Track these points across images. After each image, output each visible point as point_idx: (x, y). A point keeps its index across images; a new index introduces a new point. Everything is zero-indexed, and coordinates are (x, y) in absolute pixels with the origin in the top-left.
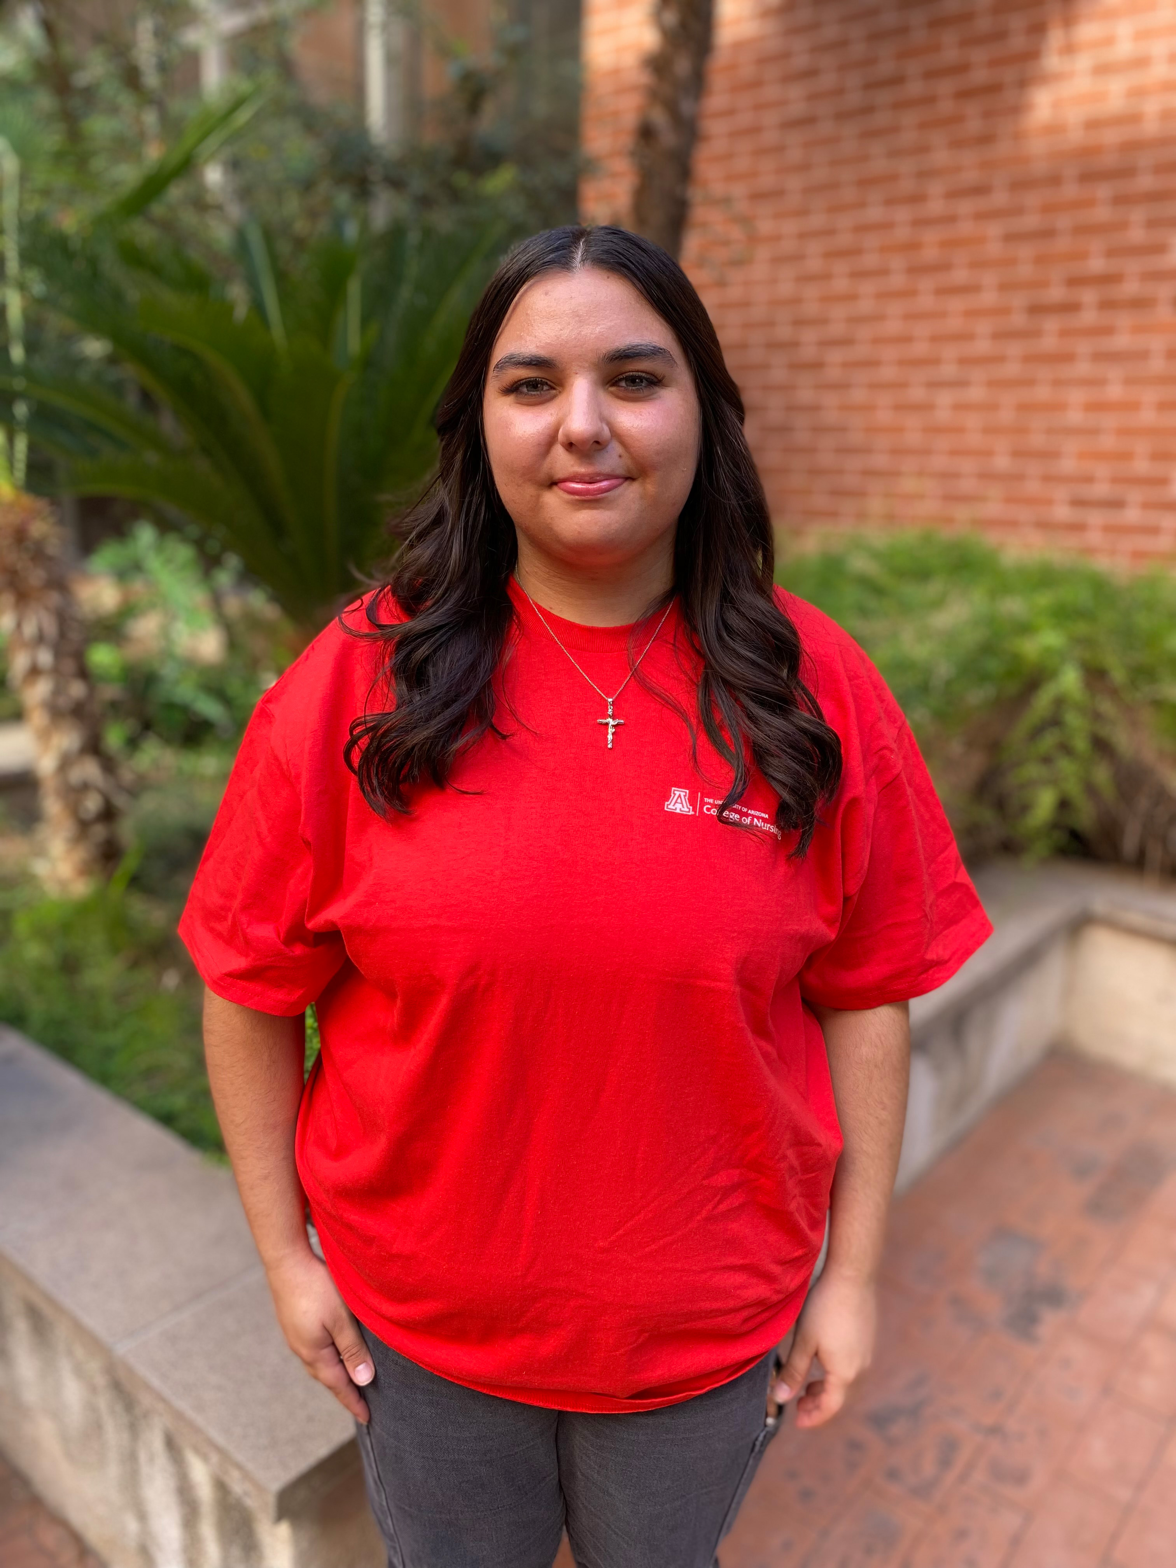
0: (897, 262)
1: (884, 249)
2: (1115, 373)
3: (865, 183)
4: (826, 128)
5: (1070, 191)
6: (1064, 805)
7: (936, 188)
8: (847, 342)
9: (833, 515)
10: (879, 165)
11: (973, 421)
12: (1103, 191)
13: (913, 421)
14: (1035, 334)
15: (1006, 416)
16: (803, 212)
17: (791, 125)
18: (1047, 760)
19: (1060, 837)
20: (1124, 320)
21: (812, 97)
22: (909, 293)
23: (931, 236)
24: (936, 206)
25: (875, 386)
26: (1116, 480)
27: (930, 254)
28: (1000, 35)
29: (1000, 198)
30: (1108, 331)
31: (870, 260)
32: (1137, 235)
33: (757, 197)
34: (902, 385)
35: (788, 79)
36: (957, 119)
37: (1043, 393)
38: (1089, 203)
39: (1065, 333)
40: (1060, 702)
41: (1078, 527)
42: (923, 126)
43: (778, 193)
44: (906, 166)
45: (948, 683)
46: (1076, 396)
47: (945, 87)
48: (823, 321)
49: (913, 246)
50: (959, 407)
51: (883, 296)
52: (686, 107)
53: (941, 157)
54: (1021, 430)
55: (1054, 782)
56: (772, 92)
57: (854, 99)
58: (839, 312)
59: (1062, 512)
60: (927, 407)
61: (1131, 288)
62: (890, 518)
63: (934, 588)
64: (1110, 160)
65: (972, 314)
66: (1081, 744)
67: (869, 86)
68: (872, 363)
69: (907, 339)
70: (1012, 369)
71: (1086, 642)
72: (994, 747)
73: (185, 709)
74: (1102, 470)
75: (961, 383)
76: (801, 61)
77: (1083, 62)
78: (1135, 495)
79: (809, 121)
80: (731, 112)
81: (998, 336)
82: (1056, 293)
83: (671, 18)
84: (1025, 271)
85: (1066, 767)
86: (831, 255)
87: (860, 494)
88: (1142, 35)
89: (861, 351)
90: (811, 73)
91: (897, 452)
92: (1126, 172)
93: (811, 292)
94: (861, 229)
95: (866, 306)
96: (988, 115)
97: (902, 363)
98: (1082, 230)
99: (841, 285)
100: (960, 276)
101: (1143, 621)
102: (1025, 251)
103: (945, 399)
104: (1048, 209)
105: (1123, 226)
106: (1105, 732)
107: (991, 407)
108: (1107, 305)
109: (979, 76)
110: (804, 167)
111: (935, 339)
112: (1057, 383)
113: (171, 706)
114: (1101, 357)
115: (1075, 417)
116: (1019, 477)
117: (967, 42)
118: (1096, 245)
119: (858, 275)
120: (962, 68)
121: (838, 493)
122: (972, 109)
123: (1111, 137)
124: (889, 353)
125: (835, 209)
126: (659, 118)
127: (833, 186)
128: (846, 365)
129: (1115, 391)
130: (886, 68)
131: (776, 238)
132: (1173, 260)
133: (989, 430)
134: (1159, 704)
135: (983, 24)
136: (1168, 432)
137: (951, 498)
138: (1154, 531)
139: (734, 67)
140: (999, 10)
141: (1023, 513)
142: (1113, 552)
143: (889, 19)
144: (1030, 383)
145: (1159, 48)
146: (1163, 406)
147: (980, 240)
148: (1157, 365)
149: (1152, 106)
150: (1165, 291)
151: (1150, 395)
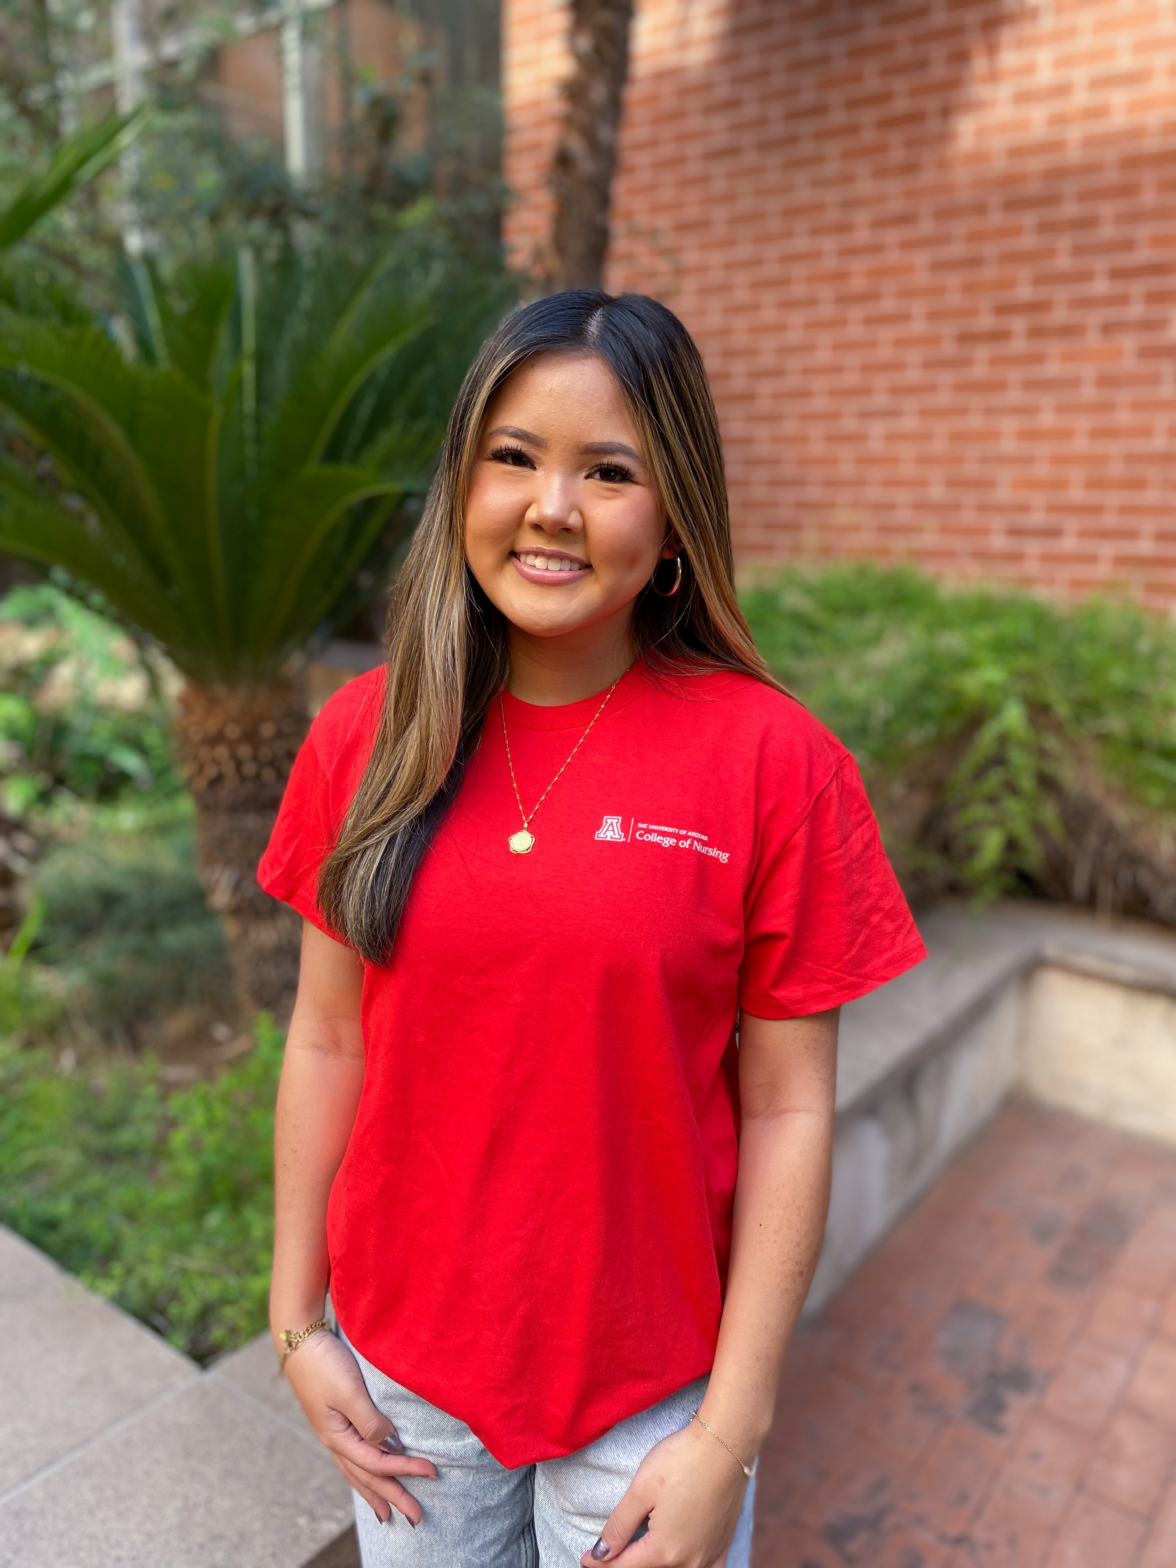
0: (826, 292)
1: (811, 279)
2: (1047, 400)
3: (791, 213)
4: (750, 158)
5: (996, 219)
6: (1012, 845)
7: (862, 217)
8: (777, 373)
9: (768, 548)
10: (804, 195)
11: (906, 450)
12: (1029, 219)
13: (846, 452)
14: (966, 362)
15: (940, 445)
16: (729, 243)
17: (713, 155)
18: (992, 800)
19: (1008, 880)
20: (1054, 347)
21: (735, 128)
22: (838, 323)
23: (858, 266)
24: (862, 236)
25: (807, 417)
26: (1051, 509)
27: (858, 283)
28: (921, 64)
29: (926, 227)
30: (1038, 359)
31: (799, 290)
32: (1064, 262)
33: (683, 227)
34: (835, 416)
35: (710, 110)
36: (881, 149)
37: (975, 422)
38: (1017, 231)
39: (995, 361)
40: (1003, 739)
41: (1016, 557)
42: (847, 155)
43: (704, 224)
44: (831, 196)
45: (887, 723)
46: (1009, 425)
47: (868, 116)
48: (751, 352)
49: (841, 276)
50: (892, 437)
51: (812, 326)
52: (604, 133)
53: (865, 186)
54: (955, 460)
55: (999, 823)
56: (694, 123)
57: (777, 129)
58: (768, 343)
59: (999, 542)
60: (860, 438)
61: (1059, 316)
62: (826, 551)
63: (871, 623)
64: (1033, 188)
65: (901, 343)
66: (1027, 783)
67: (792, 116)
68: (803, 394)
69: (838, 369)
70: (944, 398)
71: (1029, 676)
72: (938, 787)
73: (100, 760)
74: (1038, 499)
75: (893, 413)
77: (1004, 91)
78: (1071, 524)
79: (732, 151)
80: (653, 143)
81: (929, 365)
82: (985, 322)
83: (585, 43)
84: (954, 299)
85: (1012, 806)
86: (759, 285)
87: (794, 527)
88: (1063, 62)
89: (791, 382)
90: (732, 104)
91: (830, 483)
92: (1051, 200)
93: (740, 322)
94: (788, 259)
95: (795, 336)
96: (911, 144)
97: (834, 393)
98: (1010, 258)
99: (769, 315)
100: (888, 305)
101: (1085, 652)
102: (953, 280)
103: (878, 429)
104: (974, 237)
105: (1050, 253)
106: (1050, 768)
107: (924, 437)
108: (1036, 333)
109: (901, 105)
110: (729, 198)
111: (866, 369)
112: (990, 412)
113: (84, 757)
114: (1033, 385)
115: (1008, 445)
116: (955, 507)
117: (889, 71)
118: (1024, 273)
119: (787, 305)
120: (884, 97)
121: (772, 526)
122: (895, 138)
123: (1035, 164)
124: (819, 384)
125: (761, 239)
126: (577, 145)
127: (758, 216)
128: (777, 396)
129: (1047, 419)
130: (808, 98)
131: (704, 269)
132: (1101, 286)
133: (924, 460)
134: (1104, 738)
135: (904, 53)
136: (1102, 459)
137: (886, 530)
138: (1091, 559)
139: (654, 98)
140: (918, 40)
141: (960, 544)
142: (1051, 582)
143: (809, 49)
144: (962, 411)
145: (1080, 75)
146: (1097, 434)
147: (908, 269)
148: (1089, 392)
149: (1074, 133)
150: (1094, 318)
151: (1082, 423)
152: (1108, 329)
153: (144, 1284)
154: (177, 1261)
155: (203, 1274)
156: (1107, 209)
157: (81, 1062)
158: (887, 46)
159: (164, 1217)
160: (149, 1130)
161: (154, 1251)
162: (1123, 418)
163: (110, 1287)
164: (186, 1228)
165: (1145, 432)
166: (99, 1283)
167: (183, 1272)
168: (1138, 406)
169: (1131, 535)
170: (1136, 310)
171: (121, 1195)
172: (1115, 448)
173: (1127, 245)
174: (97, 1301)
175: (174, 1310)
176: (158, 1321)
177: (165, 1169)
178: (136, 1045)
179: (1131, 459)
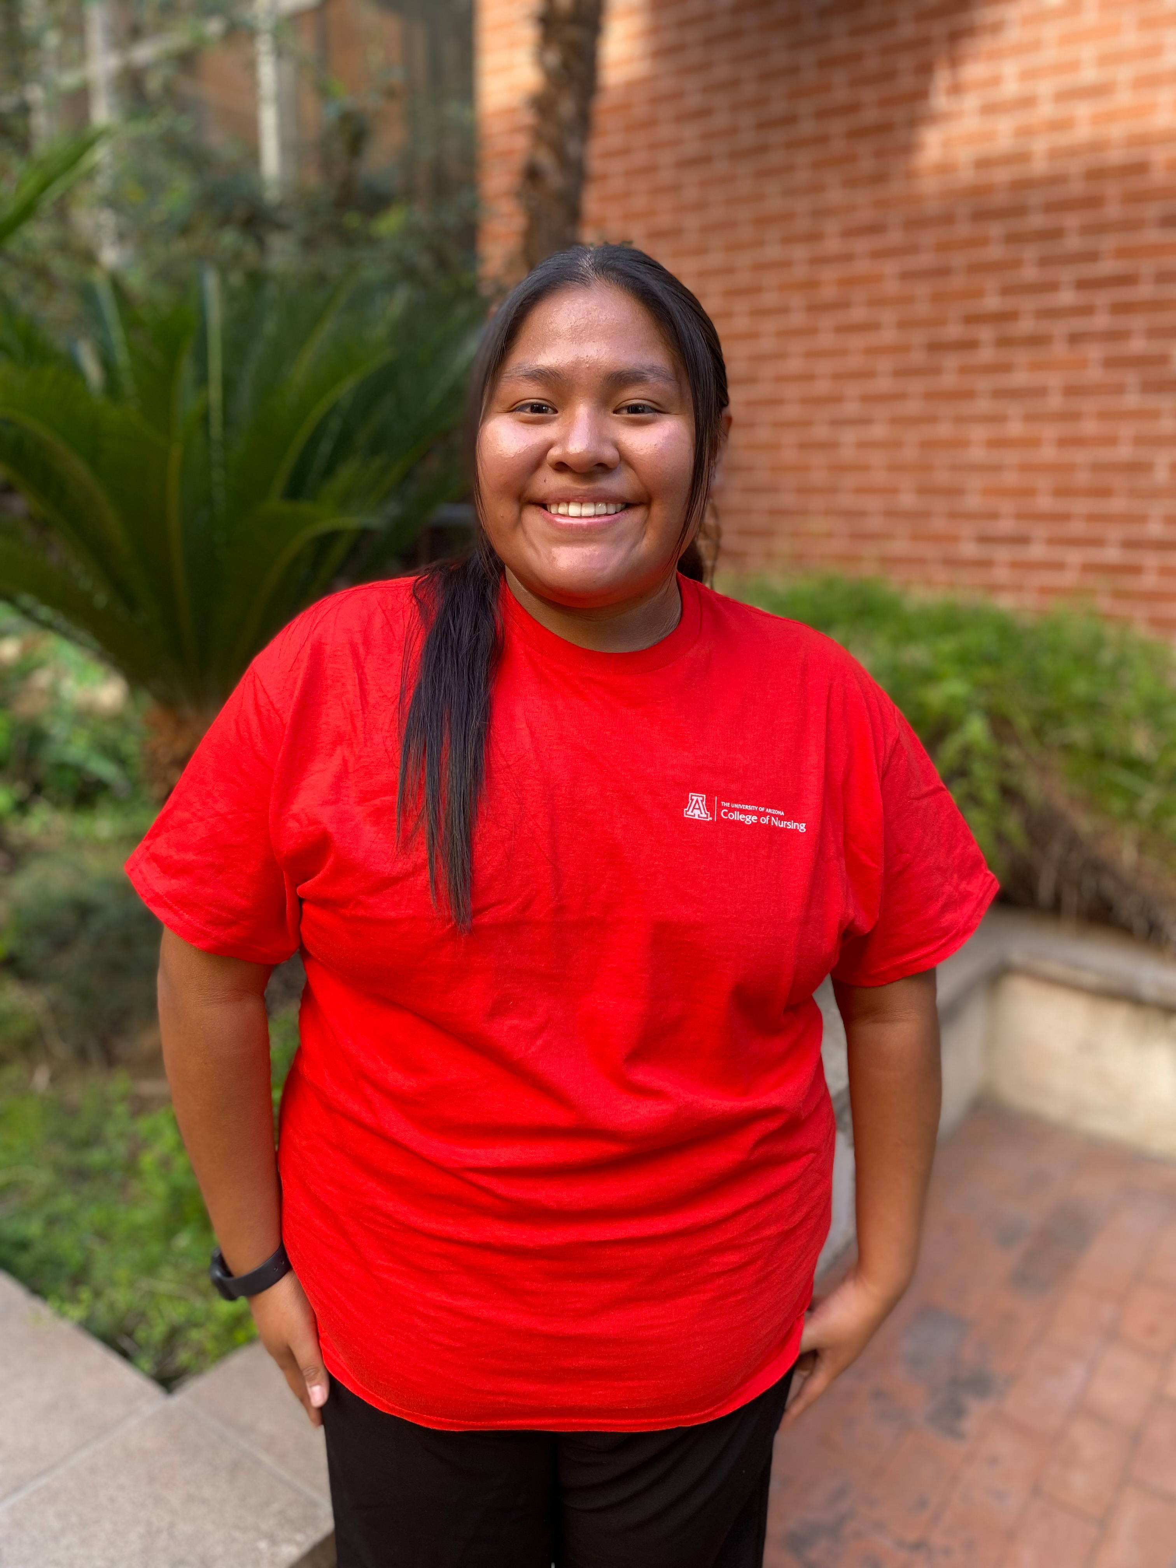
0: (797, 300)
1: (783, 288)
2: (1014, 409)
3: (762, 222)
4: (721, 167)
5: (963, 229)
7: (832, 226)
8: (750, 380)
9: (741, 556)
10: (775, 204)
11: (877, 458)
12: (996, 229)
13: (818, 459)
14: (935, 371)
15: (910, 454)
16: (701, 251)
17: (685, 164)
20: (1021, 356)
21: (707, 137)
22: (810, 331)
23: (829, 274)
24: (833, 245)
25: (779, 425)
26: (1020, 516)
27: (829, 293)
28: (889, 75)
29: (895, 237)
30: (1005, 368)
31: (770, 299)
32: (1030, 273)
33: (655, 235)
34: (807, 424)
35: (682, 118)
36: (850, 158)
37: (944, 430)
38: (982, 242)
39: (964, 370)
40: (967, 752)
41: (985, 564)
42: (817, 165)
43: (676, 232)
44: (802, 205)
46: (978, 433)
47: (838, 126)
49: (812, 285)
50: (863, 445)
51: (784, 334)
52: (572, 148)
53: (835, 196)
54: (925, 468)
56: (666, 131)
57: (747, 138)
58: (740, 350)
59: (969, 549)
60: (831, 445)
61: (1026, 326)
62: (798, 559)
64: (1000, 199)
65: (871, 351)
66: (990, 794)
67: (763, 125)
68: (775, 402)
69: (809, 377)
70: (914, 407)
71: (991, 687)
73: (78, 769)
74: (1007, 506)
75: (864, 421)
76: (694, 101)
77: (971, 102)
78: (1040, 531)
79: (704, 160)
80: (625, 151)
81: (899, 373)
82: (954, 331)
83: (553, 58)
84: (923, 309)
85: (975, 816)
86: (732, 293)
87: (768, 533)
88: (1028, 75)
89: (764, 390)
90: (704, 113)
91: (803, 490)
92: (1018, 211)
94: (760, 267)
95: (767, 344)
96: (879, 154)
97: (806, 401)
98: (977, 268)
99: (742, 323)
100: (858, 314)
101: (1048, 664)
102: (922, 289)
103: (849, 436)
104: (942, 247)
105: (1016, 264)
106: (1013, 780)
107: (895, 444)
108: (1004, 342)
109: (870, 116)
110: (700, 206)
111: (837, 377)
112: (959, 420)
113: (62, 766)
114: (1000, 394)
115: (977, 454)
116: (925, 514)
117: (857, 82)
118: (991, 283)
119: (759, 313)
120: (853, 108)
121: (746, 532)
122: (864, 148)
123: (1001, 176)
124: (792, 391)
125: (733, 248)
126: (546, 160)
127: (729, 225)
129: (1015, 428)
130: (778, 107)
132: (1067, 297)
133: (894, 468)
134: (1068, 749)
135: (872, 64)
136: (1069, 468)
137: (857, 536)
138: (1058, 566)
139: (624, 107)
140: (887, 51)
141: (929, 550)
142: (1019, 588)
143: (780, 59)
144: (932, 419)
145: (1045, 87)
146: (1063, 442)
147: (878, 279)
148: (1055, 402)
149: (1040, 146)
150: (1060, 328)
151: (1050, 432)
152: (1075, 339)
153: (111, 1307)
154: (145, 1284)
155: (171, 1298)
156: (1072, 221)
157: (53, 1079)
158: (855, 57)
159: (134, 1236)
160: (121, 1149)
161: (122, 1273)
162: (1090, 427)
163: (77, 1312)
164: (155, 1249)
165: (1111, 441)
166: (67, 1307)
167: (151, 1294)
168: (1104, 415)
169: (1098, 542)
170: (1101, 321)
171: (93, 1215)
172: (1081, 456)
173: (1092, 256)
174: (66, 1327)
175: (141, 1334)
176: (126, 1344)
177: (136, 1187)
178: (111, 1061)
179: (1097, 467)
